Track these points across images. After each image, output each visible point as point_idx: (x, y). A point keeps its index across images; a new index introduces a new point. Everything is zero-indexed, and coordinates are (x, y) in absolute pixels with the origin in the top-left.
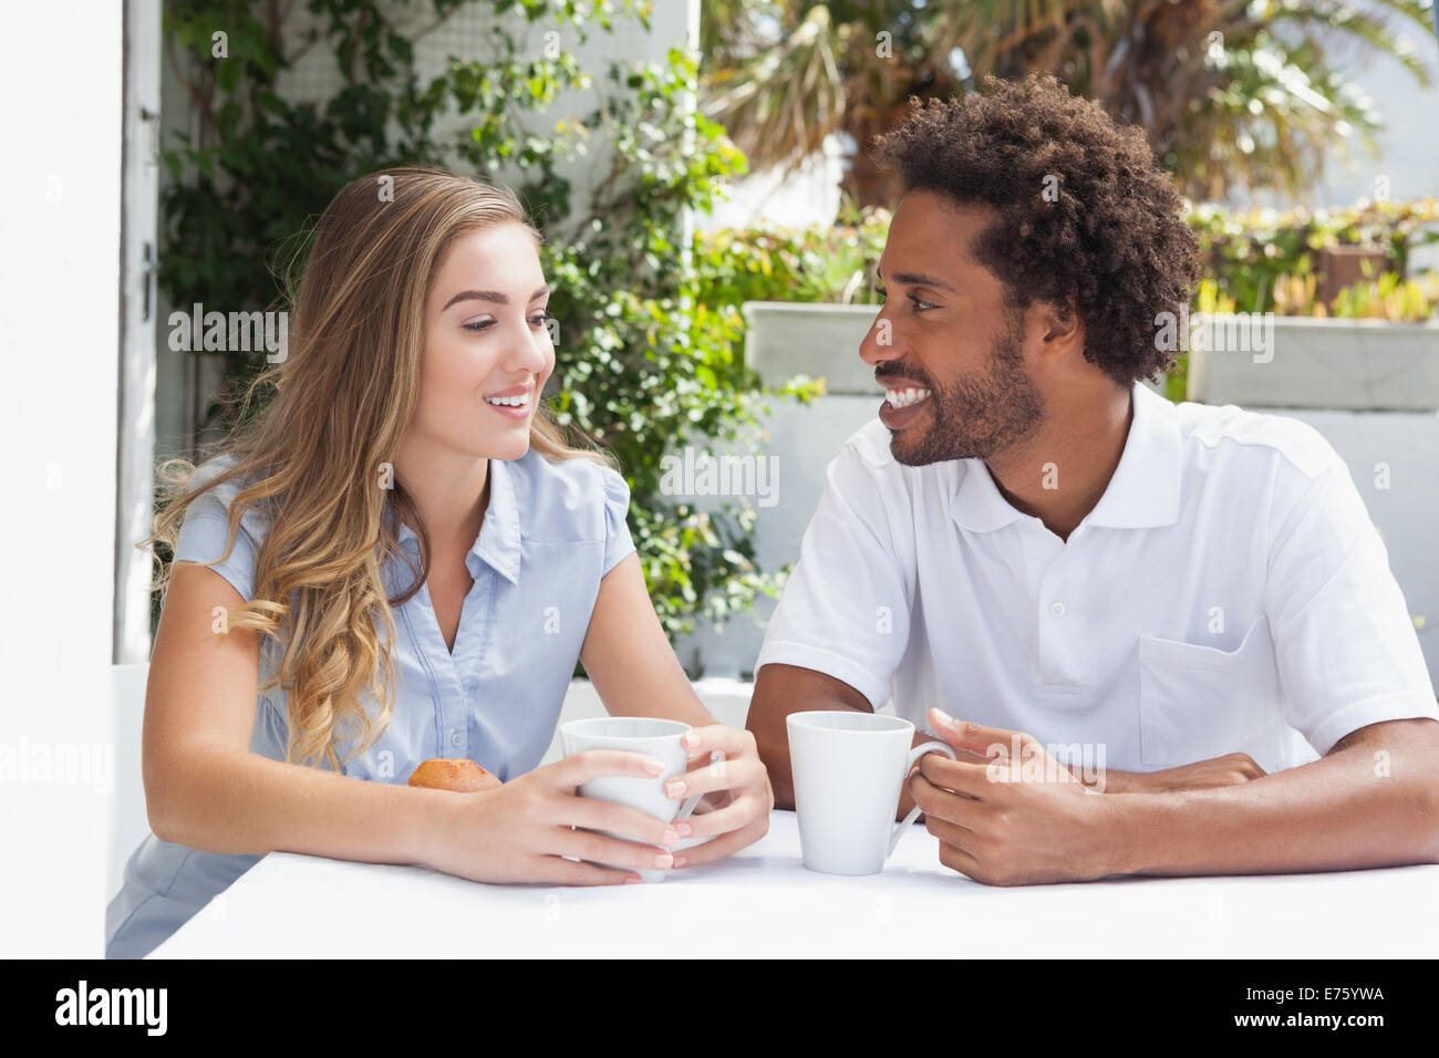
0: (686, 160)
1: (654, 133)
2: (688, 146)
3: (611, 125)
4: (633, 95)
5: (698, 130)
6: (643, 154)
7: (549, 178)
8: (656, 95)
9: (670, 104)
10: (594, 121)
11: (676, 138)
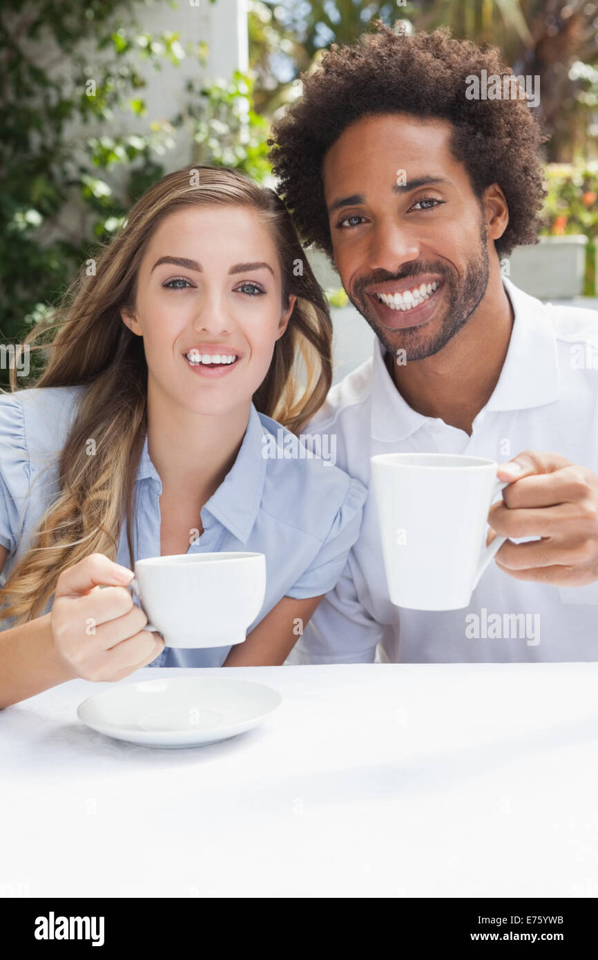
0: (246, 146)
1: (221, 127)
2: (244, 136)
3: (189, 124)
4: (204, 102)
5: (251, 124)
6: (214, 143)
7: (148, 164)
8: (220, 101)
9: (230, 107)
10: (178, 122)
11: (235, 131)
